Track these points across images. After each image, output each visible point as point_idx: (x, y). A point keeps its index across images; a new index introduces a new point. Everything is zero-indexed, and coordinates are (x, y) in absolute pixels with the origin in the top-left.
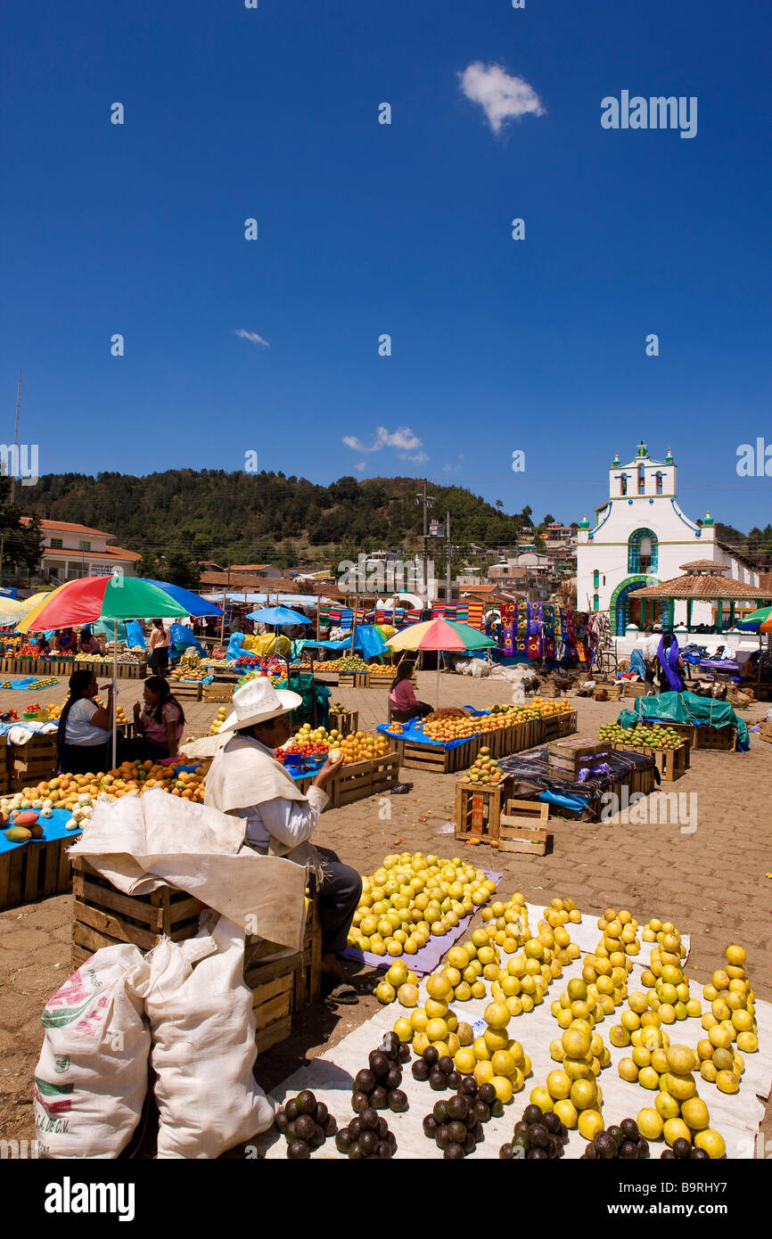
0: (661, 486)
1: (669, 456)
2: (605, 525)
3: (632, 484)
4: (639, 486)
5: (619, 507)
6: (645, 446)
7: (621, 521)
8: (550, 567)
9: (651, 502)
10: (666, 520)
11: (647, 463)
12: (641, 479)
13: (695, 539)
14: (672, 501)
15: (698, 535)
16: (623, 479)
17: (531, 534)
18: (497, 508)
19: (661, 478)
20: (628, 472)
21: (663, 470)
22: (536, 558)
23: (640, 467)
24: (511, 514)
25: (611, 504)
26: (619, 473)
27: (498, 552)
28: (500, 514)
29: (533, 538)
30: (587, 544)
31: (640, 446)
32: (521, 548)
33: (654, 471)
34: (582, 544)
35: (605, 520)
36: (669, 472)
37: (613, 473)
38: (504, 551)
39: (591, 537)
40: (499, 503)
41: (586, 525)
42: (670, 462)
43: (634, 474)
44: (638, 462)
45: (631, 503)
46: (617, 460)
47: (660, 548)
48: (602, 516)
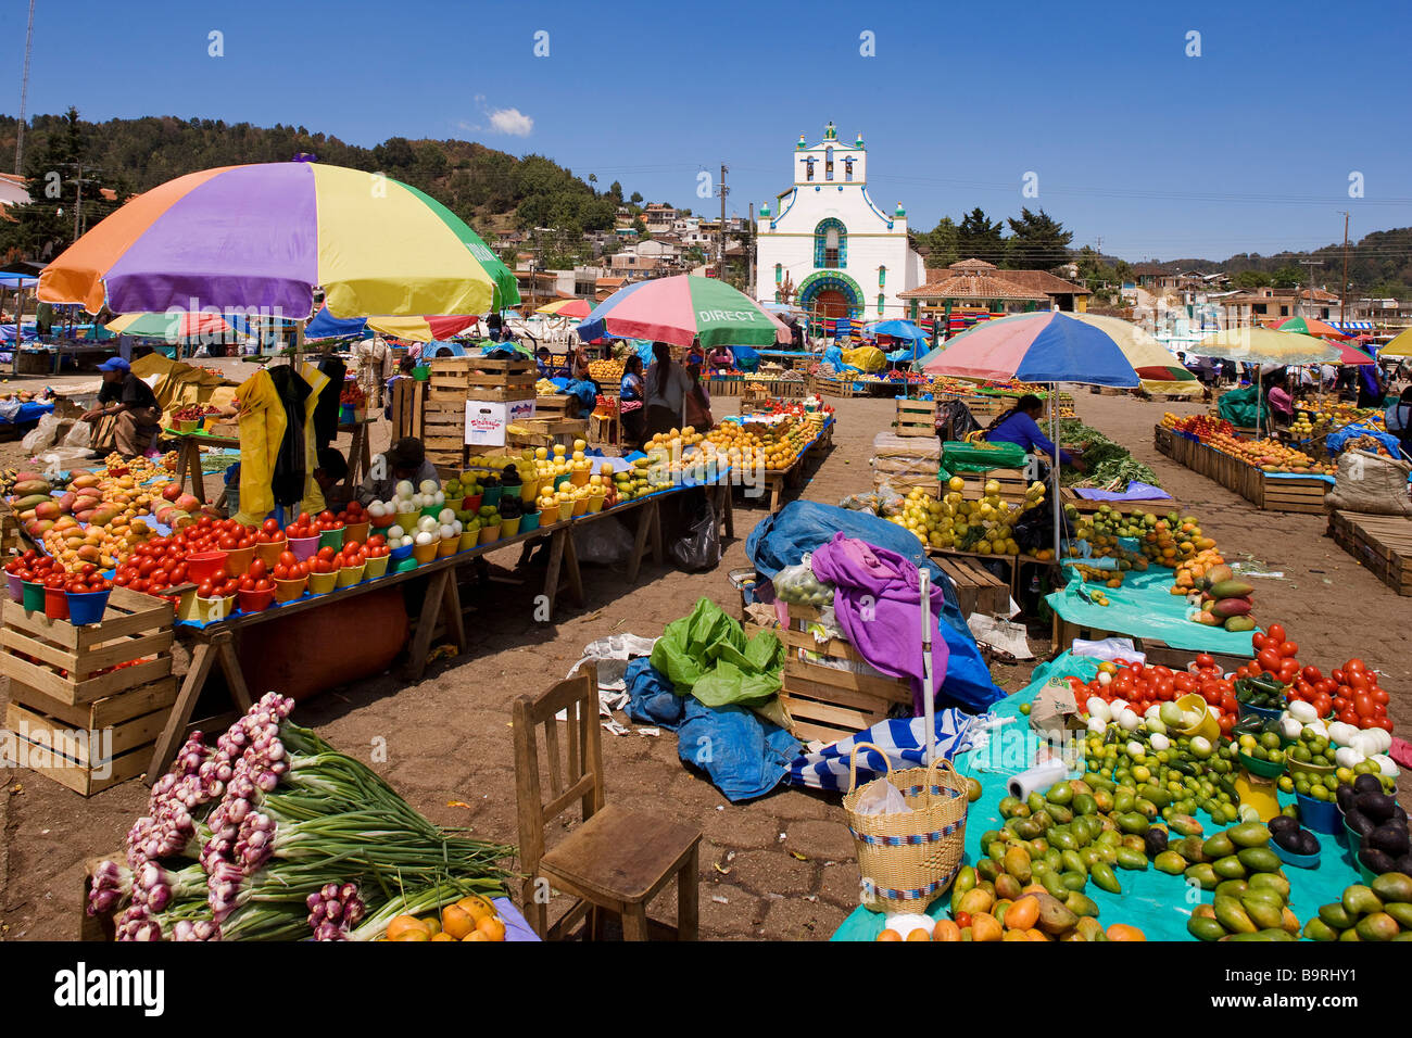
0: (850, 173)
1: (859, 139)
2: (789, 214)
3: (819, 168)
4: (827, 170)
5: (805, 194)
6: (833, 127)
7: (806, 210)
8: (676, 257)
9: (840, 190)
10: (854, 209)
11: (836, 146)
12: (829, 164)
13: (886, 231)
14: (863, 190)
15: (890, 227)
16: (810, 163)
17: (629, 216)
18: (588, 183)
19: (850, 163)
20: (816, 156)
21: (854, 155)
22: (660, 246)
23: (829, 150)
24: (603, 193)
25: (796, 190)
26: (805, 156)
27: (596, 236)
28: (591, 191)
29: (631, 221)
30: (769, 235)
31: (829, 127)
32: (619, 232)
33: (844, 155)
34: (763, 235)
35: (789, 208)
36: (860, 157)
37: (799, 156)
38: (603, 236)
39: (773, 227)
40: (593, 178)
41: (767, 213)
42: (859, 146)
43: (822, 157)
44: (827, 144)
45: (818, 190)
46: (802, 141)
47: (850, 241)
48: (785, 203)
